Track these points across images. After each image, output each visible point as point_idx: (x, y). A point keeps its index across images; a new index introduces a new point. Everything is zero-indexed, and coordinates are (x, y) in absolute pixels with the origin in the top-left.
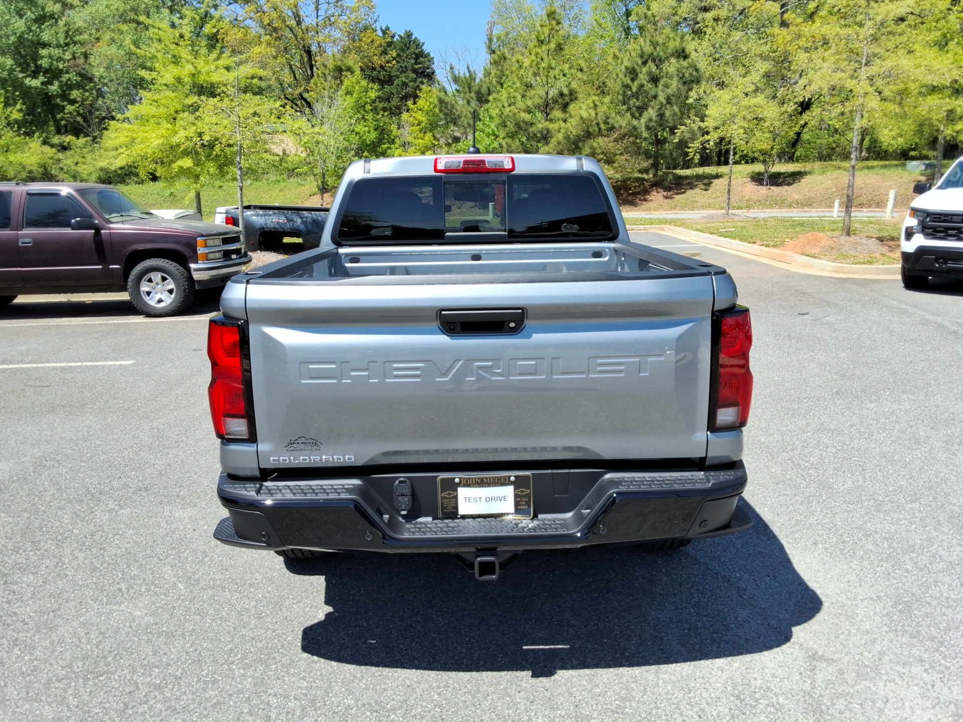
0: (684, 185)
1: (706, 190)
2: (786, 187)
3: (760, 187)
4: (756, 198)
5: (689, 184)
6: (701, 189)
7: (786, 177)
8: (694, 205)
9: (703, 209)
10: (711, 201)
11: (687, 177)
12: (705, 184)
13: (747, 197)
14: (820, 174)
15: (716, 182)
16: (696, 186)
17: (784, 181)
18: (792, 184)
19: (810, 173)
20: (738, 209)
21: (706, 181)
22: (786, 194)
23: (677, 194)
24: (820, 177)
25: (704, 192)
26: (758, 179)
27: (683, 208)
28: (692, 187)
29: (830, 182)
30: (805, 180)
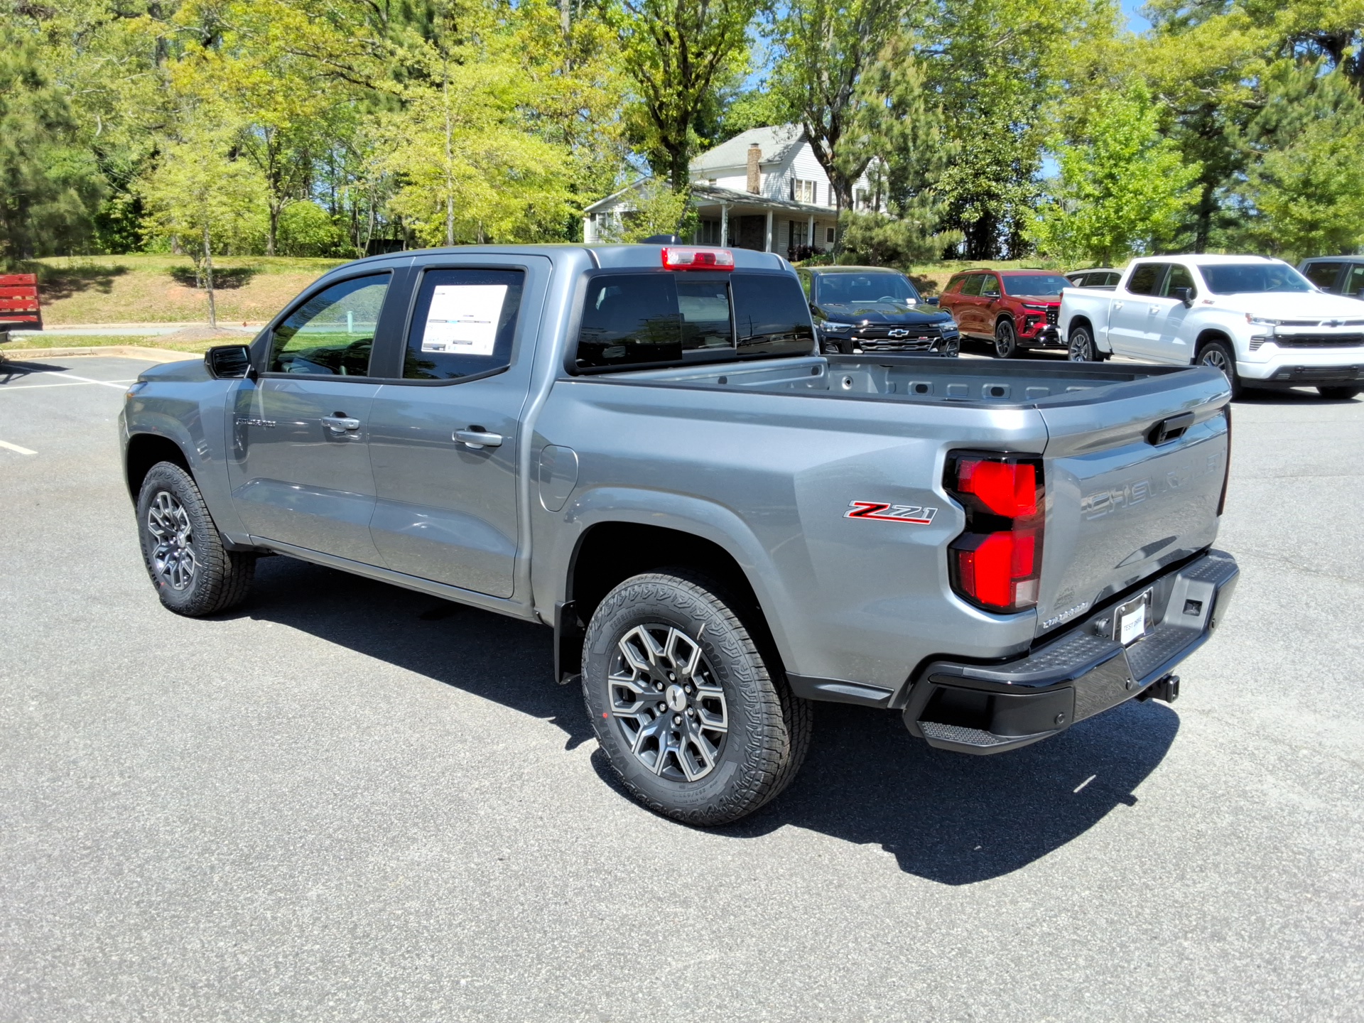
0: (65, 284)
1: (106, 292)
2: (231, 291)
3: (193, 290)
4: (193, 305)
5: (71, 282)
6: (98, 291)
7: (226, 276)
8: (97, 316)
9: (113, 322)
10: (122, 309)
11: (63, 273)
12: (101, 284)
13: (178, 304)
14: (273, 273)
15: (118, 280)
16: (86, 285)
17: (225, 282)
18: (238, 287)
19: (259, 272)
20: (170, 321)
21: (100, 279)
22: (234, 299)
23: (58, 298)
24: (276, 278)
25: (105, 295)
26: (185, 277)
27: (79, 318)
28: (80, 288)
29: (292, 285)
30: (256, 280)
